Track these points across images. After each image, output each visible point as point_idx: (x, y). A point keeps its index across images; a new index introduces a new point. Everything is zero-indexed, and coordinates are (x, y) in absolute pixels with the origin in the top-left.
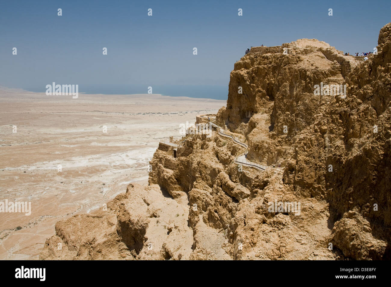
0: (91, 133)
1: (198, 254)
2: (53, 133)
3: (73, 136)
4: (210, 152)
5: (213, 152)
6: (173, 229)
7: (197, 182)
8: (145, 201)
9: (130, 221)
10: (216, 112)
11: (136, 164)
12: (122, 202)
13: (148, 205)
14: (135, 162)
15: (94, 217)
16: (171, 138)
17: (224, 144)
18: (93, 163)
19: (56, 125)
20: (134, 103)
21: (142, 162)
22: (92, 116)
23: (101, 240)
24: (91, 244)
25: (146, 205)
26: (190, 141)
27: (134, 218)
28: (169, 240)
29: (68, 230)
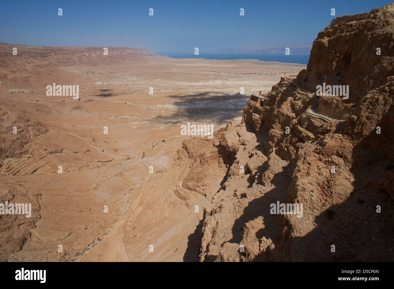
0: (208, 86)
1: (269, 174)
2: (185, 85)
3: (197, 88)
4: (288, 104)
5: (290, 104)
6: (255, 155)
7: (275, 125)
8: (238, 134)
9: (227, 145)
10: (297, 74)
11: (236, 109)
12: (223, 133)
13: (240, 136)
14: (234, 107)
15: (205, 140)
16: (260, 92)
17: (299, 99)
18: (207, 106)
19: (186, 80)
20: (238, 66)
21: (240, 108)
22: (209, 74)
23: (208, 155)
24: (202, 156)
25: (238, 136)
26: (274, 94)
27: (230, 144)
28: (251, 161)
29: (189, 146)
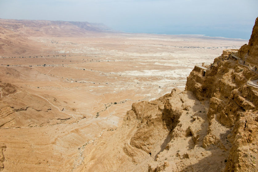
0: (155, 57)
1: (210, 137)
2: (135, 56)
3: (146, 58)
4: (229, 75)
5: (231, 76)
6: (196, 119)
7: (216, 93)
8: (181, 100)
9: (171, 109)
10: (239, 48)
11: (180, 78)
12: (168, 98)
13: (183, 102)
14: (179, 76)
15: (152, 104)
16: (203, 64)
17: (241, 71)
18: (155, 74)
19: (137, 52)
20: (183, 40)
21: (184, 77)
22: (157, 47)
23: (154, 117)
24: (148, 118)
25: (181, 102)
26: (216, 66)
27: (174, 108)
28: (193, 125)
29: (138, 108)
